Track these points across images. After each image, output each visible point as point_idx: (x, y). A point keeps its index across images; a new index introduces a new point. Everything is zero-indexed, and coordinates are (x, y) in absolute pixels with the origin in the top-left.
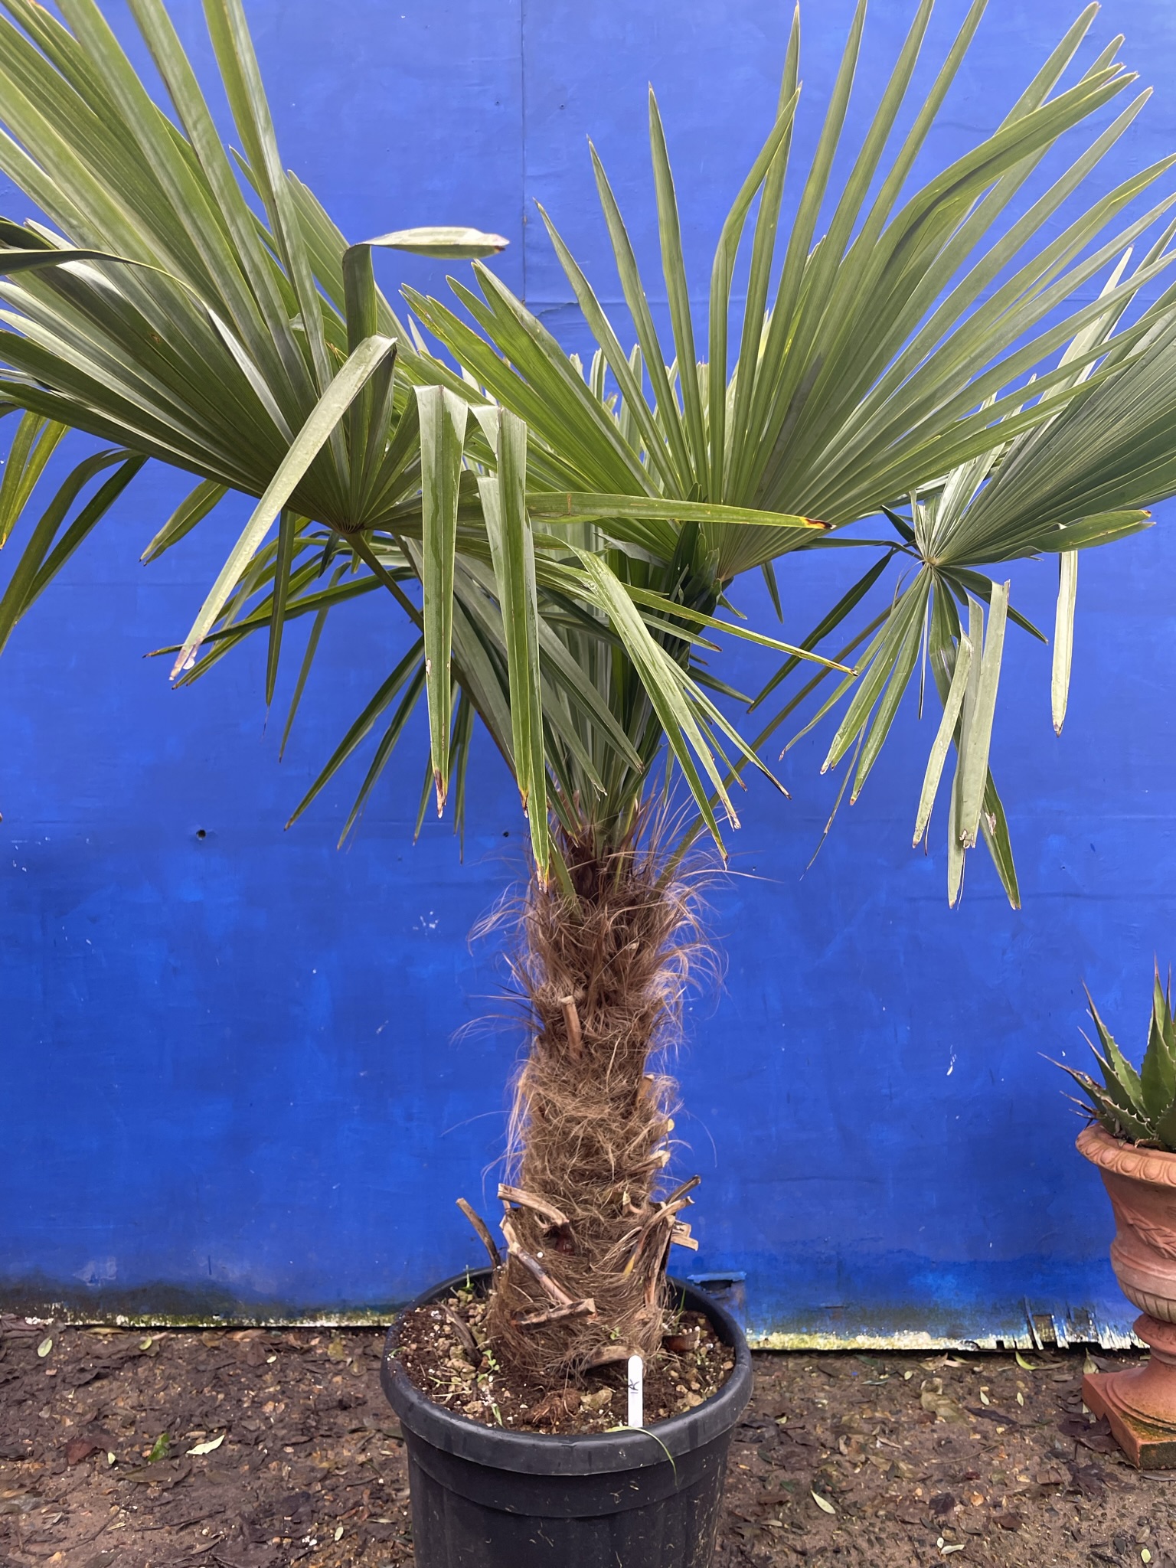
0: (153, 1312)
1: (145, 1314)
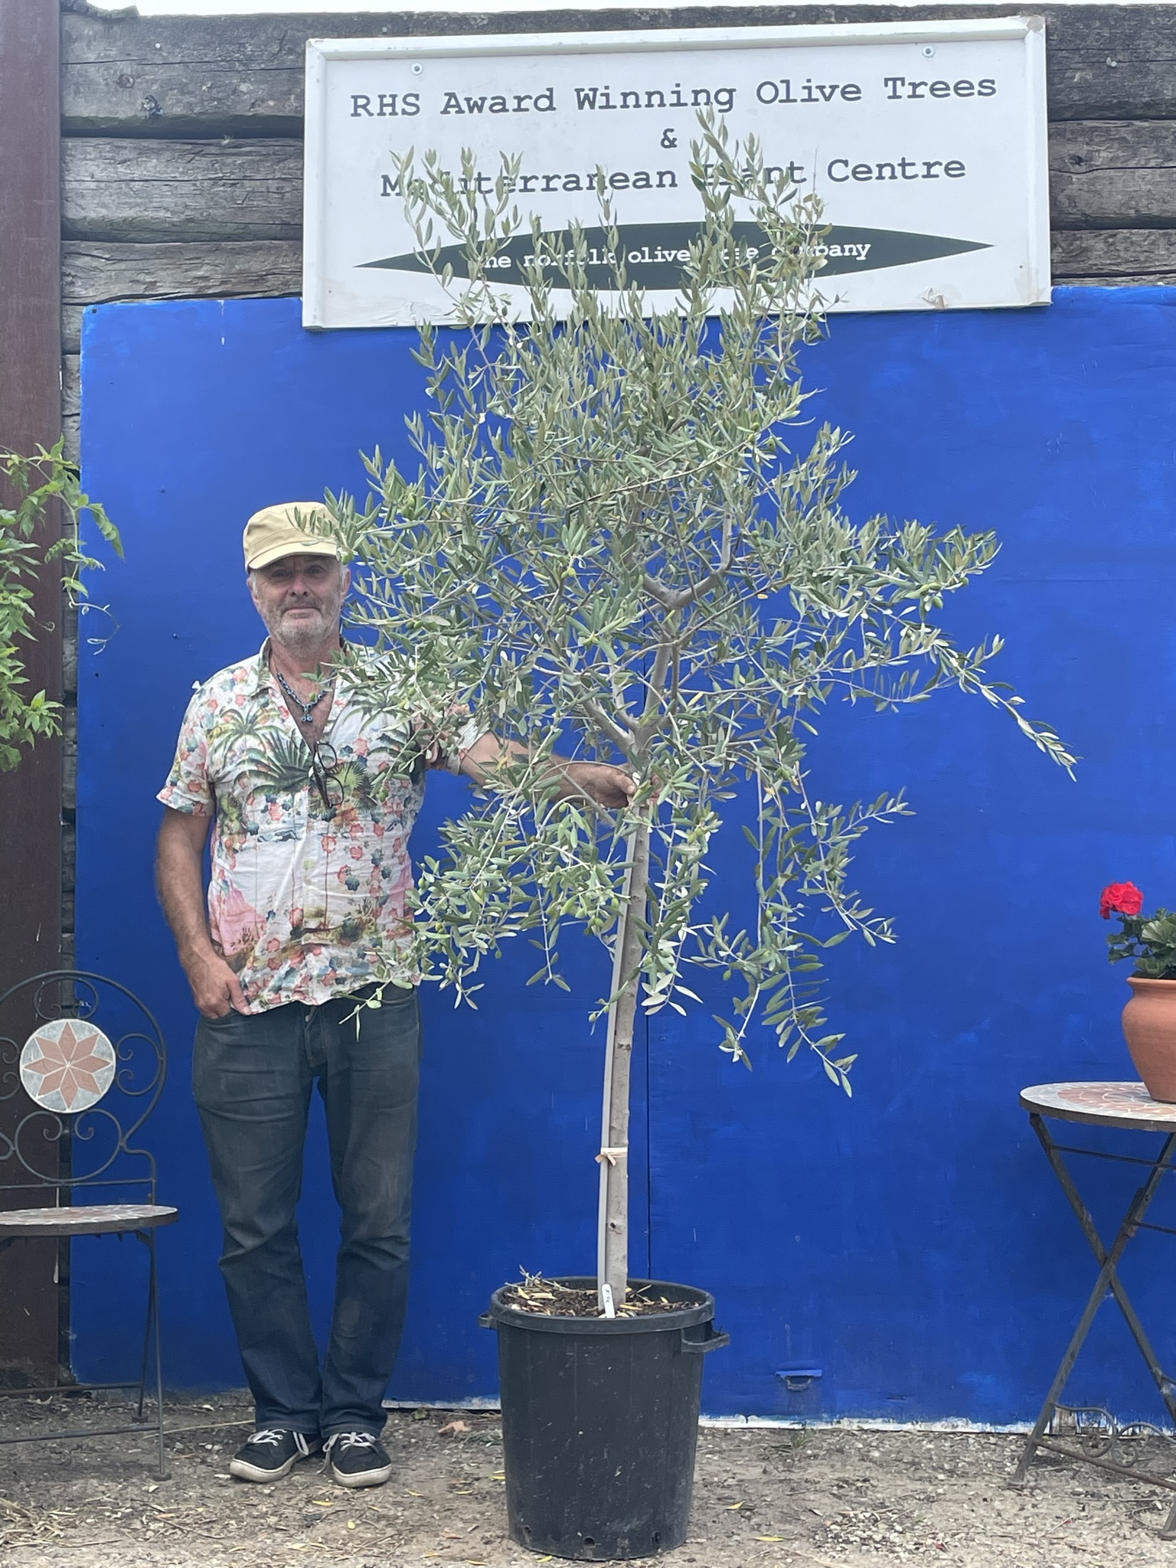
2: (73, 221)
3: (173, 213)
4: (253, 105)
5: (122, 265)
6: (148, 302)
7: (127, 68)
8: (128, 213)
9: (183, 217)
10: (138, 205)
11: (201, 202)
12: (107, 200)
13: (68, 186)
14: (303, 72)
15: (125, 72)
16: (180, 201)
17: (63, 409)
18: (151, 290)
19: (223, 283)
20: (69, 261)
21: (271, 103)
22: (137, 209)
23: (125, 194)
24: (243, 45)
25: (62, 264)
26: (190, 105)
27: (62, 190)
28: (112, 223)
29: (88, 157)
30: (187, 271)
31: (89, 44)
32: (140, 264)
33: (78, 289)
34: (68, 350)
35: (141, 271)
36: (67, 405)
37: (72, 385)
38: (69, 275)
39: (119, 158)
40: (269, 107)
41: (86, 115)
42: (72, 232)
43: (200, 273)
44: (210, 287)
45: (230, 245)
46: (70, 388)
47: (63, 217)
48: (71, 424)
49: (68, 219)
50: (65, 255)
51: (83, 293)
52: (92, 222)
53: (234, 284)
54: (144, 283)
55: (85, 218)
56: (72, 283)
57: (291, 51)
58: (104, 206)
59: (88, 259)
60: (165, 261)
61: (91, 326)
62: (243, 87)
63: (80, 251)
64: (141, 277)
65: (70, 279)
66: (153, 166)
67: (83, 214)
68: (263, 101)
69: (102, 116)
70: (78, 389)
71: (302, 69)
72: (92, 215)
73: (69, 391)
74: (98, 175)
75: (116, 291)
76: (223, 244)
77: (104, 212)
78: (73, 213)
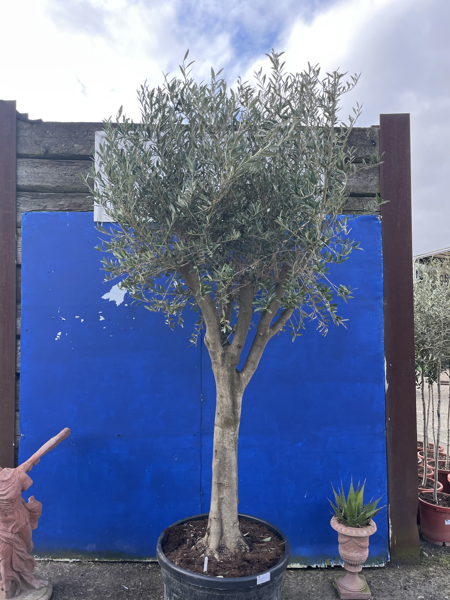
0: (105, 558)
1: (103, 558)
2: (20, 186)
3: (52, 184)
4: (79, 151)
5: (35, 200)
6: (44, 212)
7: (38, 139)
8: (38, 184)
9: (55, 185)
10: (40, 181)
11: (61, 181)
12: (31, 179)
13: (18, 174)
14: (94, 142)
15: (37, 139)
16: (54, 180)
17: (16, 245)
18: (45, 208)
19: (68, 207)
20: (19, 198)
21: (84, 151)
22: (41, 182)
23: (37, 177)
24: (75, 132)
25: (16, 199)
26: (58, 151)
27: (16, 175)
28: (32, 187)
29: (24, 165)
30: (57, 202)
31: (26, 130)
32: (41, 200)
33: (21, 208)
34: (18, 227)
35: (42, 202)
36: (18, 244)
37: (19, 238)
38: (18, 203)
39: (34, 166)
40: (83, 152)
41: (25, 153)
42: (19, 189)
43: (61, 203)
44: (64, 208)
45: (70, 194)
46: (19, 239)
47: (17, 185)
48: (19, 250)
49: (18, 185)
50: (17, 196)
51: (23, 209)
52: (26, 186)
53: (72, 207)
54: (43, 206)
55: (24, 185)
56: (19, 206)
57: (90, 135)
58: (30, 181)
59: (24, 198)
60: (49, 199)
61: (25, 219)
62: (76, 146)
63: (22, 195)
64: (41, 204)
65: (18, 204)
66: (45, 169)
67: (23, 183)
68: (82, 150)
69: (30, 153)
70: (21, 239)
71: (94, 141)
72: (26, 184)
73: (18, 240)
74: (28, 171)
75: (34, 208)
76: (68, 194)
77: (30, 183)
78: (20, 183)
